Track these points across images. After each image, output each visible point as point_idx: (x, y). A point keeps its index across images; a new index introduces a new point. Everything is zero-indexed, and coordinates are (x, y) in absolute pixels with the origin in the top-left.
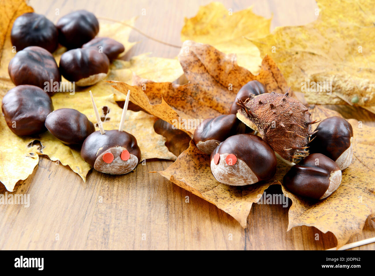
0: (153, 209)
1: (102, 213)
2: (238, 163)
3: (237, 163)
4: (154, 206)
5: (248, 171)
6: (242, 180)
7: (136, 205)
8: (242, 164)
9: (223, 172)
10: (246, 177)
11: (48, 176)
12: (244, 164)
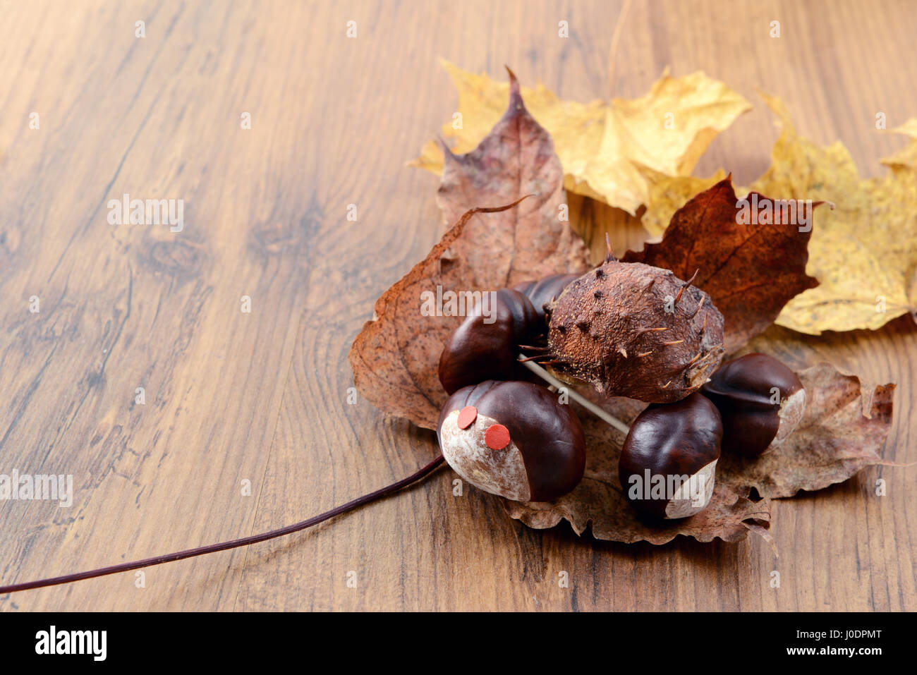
0: (370, 588)
1: (254, 597)
2: (509, 450)
3: (507, 449)
4: (373, 581)
5: (520, 476)
6: (499, 486)
7: (332, 578)
8: (515, 455)
9: (467, 451)
10: (510, 484)
11: (135, 499)
12: (520, 458)
